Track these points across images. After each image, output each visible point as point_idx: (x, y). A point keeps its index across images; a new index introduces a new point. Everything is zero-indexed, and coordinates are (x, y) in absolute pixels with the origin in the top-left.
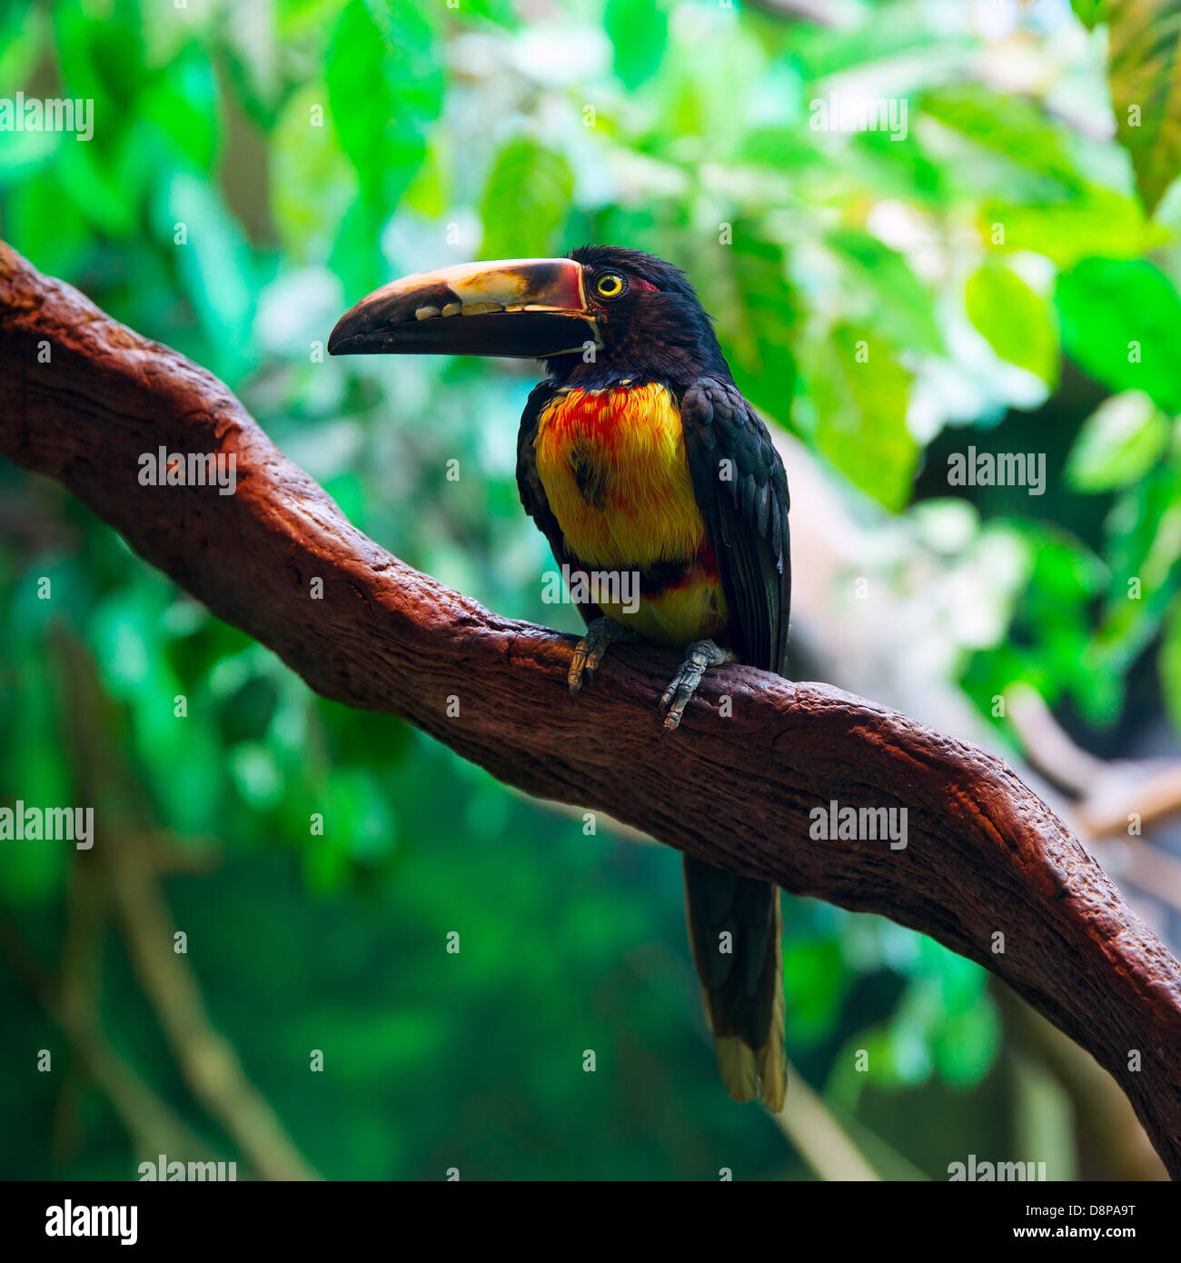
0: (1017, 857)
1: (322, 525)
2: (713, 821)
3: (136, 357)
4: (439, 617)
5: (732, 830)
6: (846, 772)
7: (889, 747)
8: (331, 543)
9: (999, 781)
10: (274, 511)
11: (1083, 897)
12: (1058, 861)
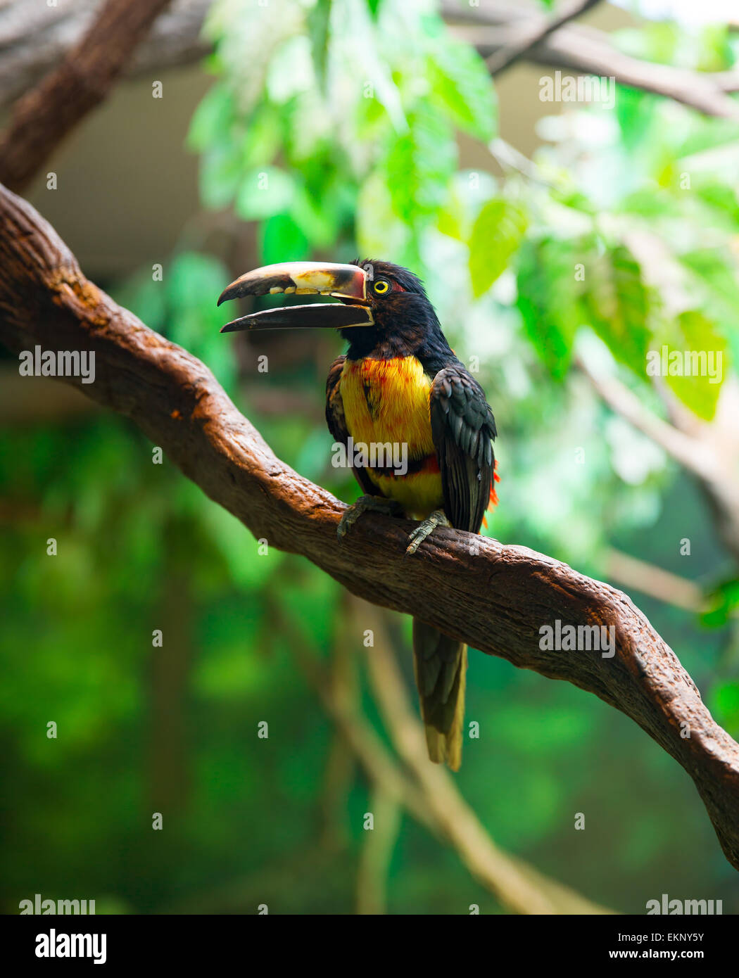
0: (621, 653)
1: (244, 449)
2: (467, 623)
3: (157, 352)
4: (305, 503)
5: (479, 630)
6: (532, 598)
7: (553, 585)
8: (248, 461)
9: (614, 607)
10: (220, 441)
11: (654, 677)
12: (642, 655)
